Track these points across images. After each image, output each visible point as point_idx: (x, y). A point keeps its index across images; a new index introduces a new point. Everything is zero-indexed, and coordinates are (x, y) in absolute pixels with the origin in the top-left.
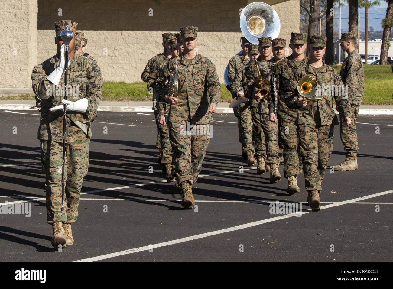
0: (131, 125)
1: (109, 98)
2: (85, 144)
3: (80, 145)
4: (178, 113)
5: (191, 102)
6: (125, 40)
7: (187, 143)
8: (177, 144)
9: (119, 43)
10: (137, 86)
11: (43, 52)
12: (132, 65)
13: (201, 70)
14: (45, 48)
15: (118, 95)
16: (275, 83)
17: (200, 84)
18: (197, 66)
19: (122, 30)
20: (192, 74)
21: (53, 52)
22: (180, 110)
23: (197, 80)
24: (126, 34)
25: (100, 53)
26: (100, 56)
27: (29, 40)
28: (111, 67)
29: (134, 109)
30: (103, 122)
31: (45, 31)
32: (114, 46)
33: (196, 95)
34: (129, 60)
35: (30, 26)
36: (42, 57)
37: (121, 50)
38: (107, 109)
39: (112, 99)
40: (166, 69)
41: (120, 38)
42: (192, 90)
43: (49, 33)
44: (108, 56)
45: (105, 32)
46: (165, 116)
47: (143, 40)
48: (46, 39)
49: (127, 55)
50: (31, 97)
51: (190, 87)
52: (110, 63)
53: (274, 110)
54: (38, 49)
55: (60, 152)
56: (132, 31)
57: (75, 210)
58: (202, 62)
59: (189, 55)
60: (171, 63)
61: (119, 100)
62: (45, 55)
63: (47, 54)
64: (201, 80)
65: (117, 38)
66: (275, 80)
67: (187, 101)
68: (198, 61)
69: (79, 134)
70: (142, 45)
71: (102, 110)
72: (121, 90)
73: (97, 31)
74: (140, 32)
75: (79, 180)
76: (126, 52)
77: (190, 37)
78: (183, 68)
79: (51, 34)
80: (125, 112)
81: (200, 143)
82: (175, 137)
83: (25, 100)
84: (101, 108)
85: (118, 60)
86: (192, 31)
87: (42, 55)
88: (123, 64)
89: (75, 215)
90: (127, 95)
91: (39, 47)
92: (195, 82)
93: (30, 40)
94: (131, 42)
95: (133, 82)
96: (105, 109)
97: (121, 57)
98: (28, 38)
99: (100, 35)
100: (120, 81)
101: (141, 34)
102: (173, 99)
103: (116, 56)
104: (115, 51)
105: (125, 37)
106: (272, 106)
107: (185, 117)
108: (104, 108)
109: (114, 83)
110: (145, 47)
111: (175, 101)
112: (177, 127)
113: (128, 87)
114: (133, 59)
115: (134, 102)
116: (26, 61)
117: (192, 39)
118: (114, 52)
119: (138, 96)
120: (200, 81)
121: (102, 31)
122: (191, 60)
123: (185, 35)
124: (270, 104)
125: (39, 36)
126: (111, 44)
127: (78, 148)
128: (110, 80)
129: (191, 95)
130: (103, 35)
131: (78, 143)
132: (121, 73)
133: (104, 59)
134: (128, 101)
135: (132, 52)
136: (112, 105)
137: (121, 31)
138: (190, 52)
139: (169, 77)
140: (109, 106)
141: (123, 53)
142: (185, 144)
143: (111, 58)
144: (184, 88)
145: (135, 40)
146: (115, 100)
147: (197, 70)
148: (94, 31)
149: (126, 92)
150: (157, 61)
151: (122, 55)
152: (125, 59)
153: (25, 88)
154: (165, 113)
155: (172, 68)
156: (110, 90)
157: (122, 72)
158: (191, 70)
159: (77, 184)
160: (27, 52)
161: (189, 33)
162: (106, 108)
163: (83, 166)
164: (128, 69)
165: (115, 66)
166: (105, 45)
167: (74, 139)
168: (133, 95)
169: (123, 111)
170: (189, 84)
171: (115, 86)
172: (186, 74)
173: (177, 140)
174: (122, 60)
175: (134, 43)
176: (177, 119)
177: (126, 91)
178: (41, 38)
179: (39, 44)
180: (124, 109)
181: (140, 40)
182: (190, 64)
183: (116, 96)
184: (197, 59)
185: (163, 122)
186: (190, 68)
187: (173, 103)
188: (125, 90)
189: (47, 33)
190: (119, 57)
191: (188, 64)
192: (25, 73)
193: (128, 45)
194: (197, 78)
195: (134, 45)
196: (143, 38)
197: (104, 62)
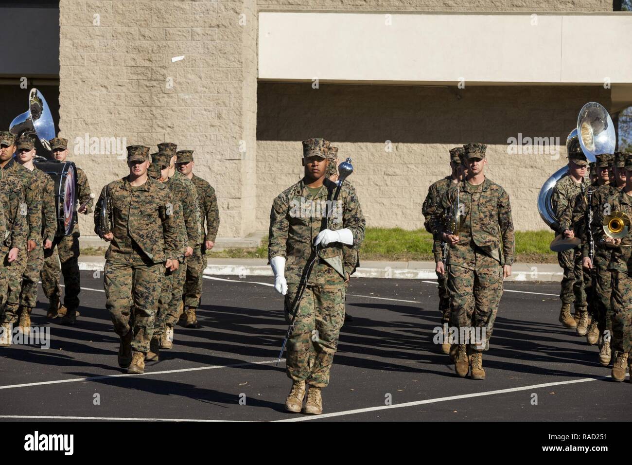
0: (412, 302)
1: (376, 256)
2: (339, 287)
3: (332, 287)
4: (459, 253)
5: (476, 239)
6: (403, 159)
7: (468, 293)
8: (455, 293)
9: (392, 163)
10: (423, 235)
11: (265, 178)
12: (414, 201)
13: (490, 200)
14: (269, 171)
15: (390, 251)
16: (590, 217)
17: (488, 218)
18: (485, 195)
19: (398, 142)
20: (478, 205)
21: (283, 177)
22: (462, 249)
23: (484, 213)
24: (405, 148)
25: (361, 180)
26: (362, 186)
27: (242, 158)
28: (380, 203)
29: (417, 274)
30: (364, 296)
31: (269, 142)
32: (384, 169)
33: (482, 231)
34: (410, 192)
35: (244, 134)
36: (264, 187)
37: (397, 175)
38: (372, 273)
39: (382, 257)
40: (445, 198)
41: (394, 155)
42: (477, 225)
43: (275, 146)
44: (375, 185)
45: (369, 145)
46: (443, 262)
47: (434, 159)
48: (270, 157)
49: (407, 184)
50: (245, 254)
51: (475, 221)
52: (377, 198)
53: (590, 253)
54: (257, 173)
55: (307, 296)
56: (415, 144)
57: (325, 372)
58: (491, 190)
59: (474, 180)
60: (451, 190)
61: (392, 259)
62: (269, 183)
63: (272, 181)
64: (489, 212)
65: (390, 155)
66: (591, 212)
67: (470, 238)
68: (486, 188)
69: (331, 273)
70: (431, 166)
71: (364, 275)
72: (395, 241)
73: (356, 144)
74: (428, 145)
75: (331, 331)
76: (403, 178)
77: (475, 156)
78: (466, 197)
79: (279, 149)
80: (402, 279)
81: (489, 293)
82: (453, 284)
83: (235, 257)
84: (361, 272)
85: (391, 192)
86: (478, 149)
87: (265, 183)
88: (399, 198)
89: (325, 378)
90: (406, 250)
91: (259, 170)
92: (482, 215)
93: (244, 159)
94: (413, 162)
95: (415, 229)
96: (368, 274)
97: (396, 187)
98: (240, 155)
99: (360, 150)
100: (393, 227)
101: (429, 148)
102: (453, 238)
103: (387, 186)
104: (386, 177)
105: (402, 153)
106: (586, 248)
107: (467, 259)
108: (366, 272)
109: (384, 230)
110: (436, 171)
111: (456, 240)
112: (456, 271)
113: (407, 237)
114: (415, 190)
115: (417, 262)
116: (237, 194)
117: (478, 160)
118: (383, 177)
119: (424, 251)
120: (487, 213)
121: (365, 144)
122: (477, 187)
123: (469, 154)
124: (584, 245)
125: (259, 151)
126: (379, 164)
127: (331, 290)
128: (377, 225)
129: (476, 231)
130: (365, 150)
131: (330, 284)
132: (396, 214)
133: (367, 190)
134: (407, 261)
135: (414, 179)
136: (380, 268)
137: (396, 144)
138: (475, 176)
139: (449, 209)
140: (376, 269)
141: (399, 181)
142: (466, 294)
143: (380, 189)
144: (467, 222)
145: (420, 160)
146: (385, 259)
147: (485, 200)
148: (351, 143)
149: (403, 245)
150: (437, 186)
151: (398, 184)
152: (403, 190)
153: (236, 238)
154: (443, 258)
155: (452, 197)
156: (377, 242)
157: (398, 212)
158: (476, 199)
159: (330, 335)
160: (238, 178)
161: (474, 152)
162: (370, 272)
163: (338, 314)
164: (408, 206)
165: (385, 201)
166: (369, 167)
167: (326, 278)
168: (416, 251)
169: (399, 278)
170: (474, 216)
171: (385, 236)
172: (471, 204)
173: (455, 288)
174: (397, 191)
175: (419, 164)
176: (457, 261)
177: (403, 243)
178: (261, 155)
179: (259, 166)
180: (400, 274)
181: (428, 159)
182: (476, 192)
183: (388, 252)
184: (485, 186)
185: (441, 270)
186: (476, 197)
187: (453, 243)
188: (403, 241)
189: (272, 147)
190: (393, 188)
191: (473, 191)
192: (236, 213)
193: (408, 167)
194: (485, 209)
195: (418, 168)
196: (433, 154)
197: (368, 196)
